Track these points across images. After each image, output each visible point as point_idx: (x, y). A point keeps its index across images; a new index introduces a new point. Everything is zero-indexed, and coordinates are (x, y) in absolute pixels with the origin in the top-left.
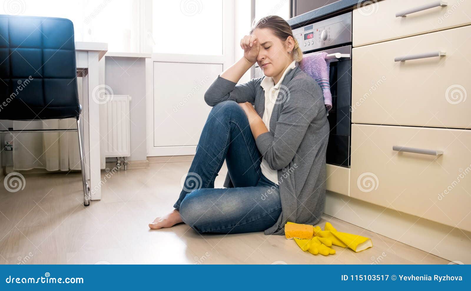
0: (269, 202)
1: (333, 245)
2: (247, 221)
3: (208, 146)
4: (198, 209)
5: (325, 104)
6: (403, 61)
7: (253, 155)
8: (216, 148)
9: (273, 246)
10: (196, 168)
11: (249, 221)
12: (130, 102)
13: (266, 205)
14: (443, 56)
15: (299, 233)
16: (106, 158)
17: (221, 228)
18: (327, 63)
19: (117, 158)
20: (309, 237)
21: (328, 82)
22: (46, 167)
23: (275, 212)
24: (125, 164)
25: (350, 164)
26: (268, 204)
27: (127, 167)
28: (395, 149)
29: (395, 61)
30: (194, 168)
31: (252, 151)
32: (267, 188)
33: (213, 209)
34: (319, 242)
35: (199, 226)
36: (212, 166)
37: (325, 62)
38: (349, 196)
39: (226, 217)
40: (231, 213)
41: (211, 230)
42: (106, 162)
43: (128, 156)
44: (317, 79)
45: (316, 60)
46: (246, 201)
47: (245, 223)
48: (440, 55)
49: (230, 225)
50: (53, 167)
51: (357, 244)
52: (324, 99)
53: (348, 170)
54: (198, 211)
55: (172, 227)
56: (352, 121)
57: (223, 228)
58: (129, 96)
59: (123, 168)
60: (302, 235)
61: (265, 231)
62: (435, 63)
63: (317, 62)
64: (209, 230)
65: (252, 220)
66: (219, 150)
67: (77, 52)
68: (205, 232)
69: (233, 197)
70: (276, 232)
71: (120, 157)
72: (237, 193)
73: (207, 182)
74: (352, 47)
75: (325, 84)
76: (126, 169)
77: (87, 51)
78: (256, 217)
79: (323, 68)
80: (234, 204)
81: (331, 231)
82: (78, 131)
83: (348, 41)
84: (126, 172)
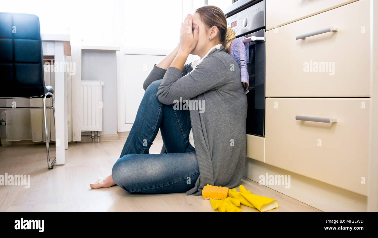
0: (190, 166)
1: (241, 204)
2: (169, 183)
3: (143, 119)
4: (125, 171)
5: (242, 81)
6: (303, 38)
7: (183, 127)
8: (150, 121)
9: (189, 205)
10: (133, 137)
11: (172, 183)
12: (103, 87)
13: (188, 169)
14: (335, 31)
15: (214, 194)
16: (82, 132)
17: (146, 188)
18: (245, 46)
19: (91, 132)
20: (223, 198)
21: (246, 63)
22: (32, 139)
23: (196, 175)
24: (98, 137)
25: (265, 134)
26: (190, 168)
27: (100, 140)
28: (297, 118)
29: (297, 39)
30: (131, 138)
31: (182, 123)
32: (191, 155)
33: (138, 172)
34: (231, 202)
35: (126, 186)
36: (146, 136)
37: (244, 44)
38: (264, 162)
39: (150, 178)
40: (155, 175)
41: (137, 190)
42: (82, 136)
43: (101, 131)
44: (238, 60)
45: (236, 43)
46: (169, 165)
47: (168, 185)
48: (331, 30)
49: (154, 186)
50: (38, 139)
51: (262, 205)
52: (241, 77)
53: (263, 140)
54: (125, 173)
55: (110, 187)
56: (266, 96)
57: (148, 188)
58: (101, 81)
59: (97, 141)
60: (218, 196)
61: (187, 192)
62: (329, 38)
63: (237, 45)
64: (135, 191)
65: (174, 182)
66: (152, 122)
67: (44, 42)
68: (133, 192)
69: (157, 161)
70: (195, 193)
71: (94, 132)
72: (162, 158)
73: (142, 149)
74: (266, 31)
75: (242, 64)
76: (99, 142)
77: (54, 42)
78: (178, 180)
79: (242, 50)
80: (158, 168)
81: (241, 193)
82: (43, 109)
83: (262, 26)
84: (99, 143)
